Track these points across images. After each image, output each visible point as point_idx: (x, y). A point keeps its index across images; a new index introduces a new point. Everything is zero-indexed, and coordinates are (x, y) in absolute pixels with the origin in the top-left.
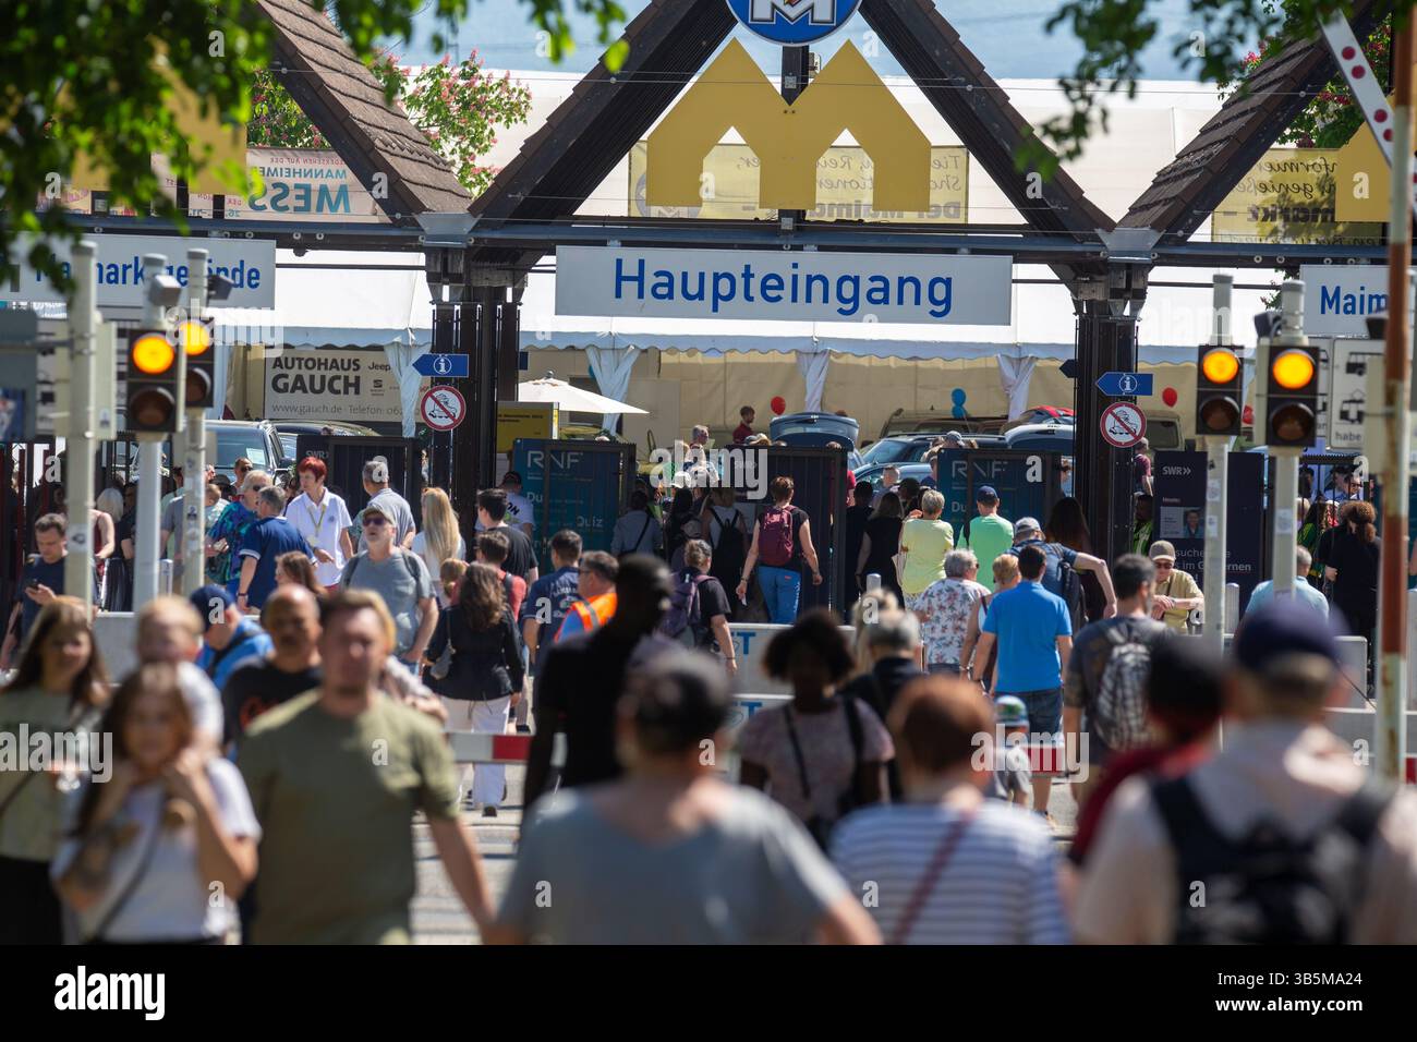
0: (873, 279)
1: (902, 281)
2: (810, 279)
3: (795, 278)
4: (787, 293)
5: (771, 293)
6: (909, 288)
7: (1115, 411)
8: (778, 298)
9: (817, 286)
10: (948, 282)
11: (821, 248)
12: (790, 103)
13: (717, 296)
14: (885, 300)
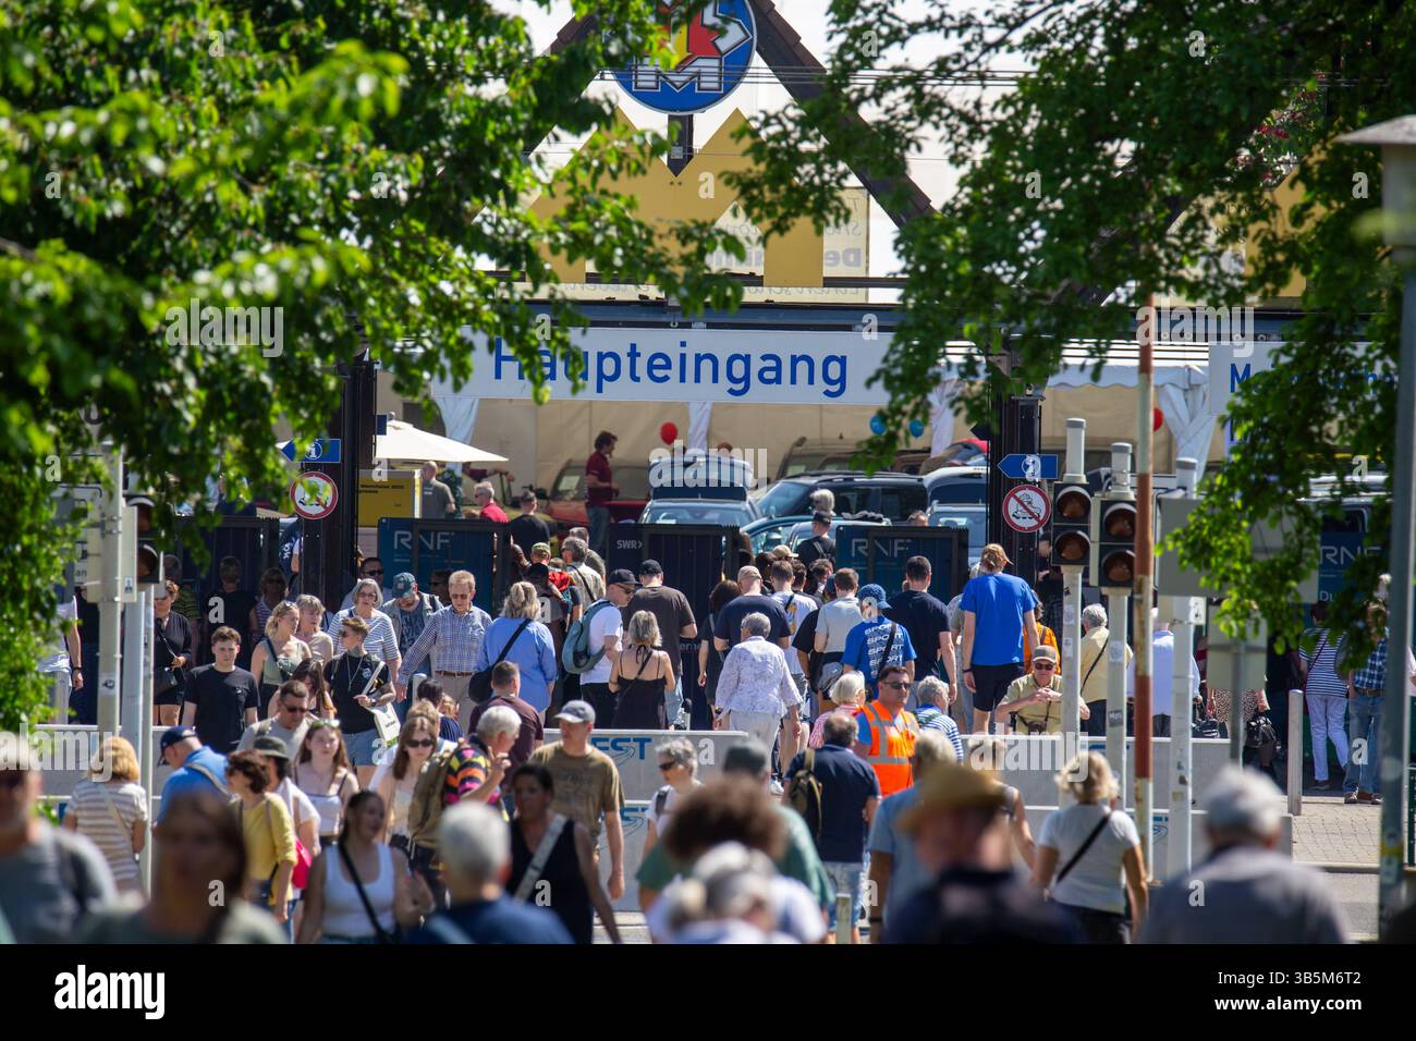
0: (764, 358)
1: (795, 360)
2: (699, 358)
3: (683, 357)
4: (674, 372)
5: (659, 373)
6: (802, 367)
7: (1018, 494)
8: (666, 378)
9: (706, 365)
10: (842, 361)
11: (710, 326)
12: (676, 174)
13: (601, 376)
14: (778, 380)
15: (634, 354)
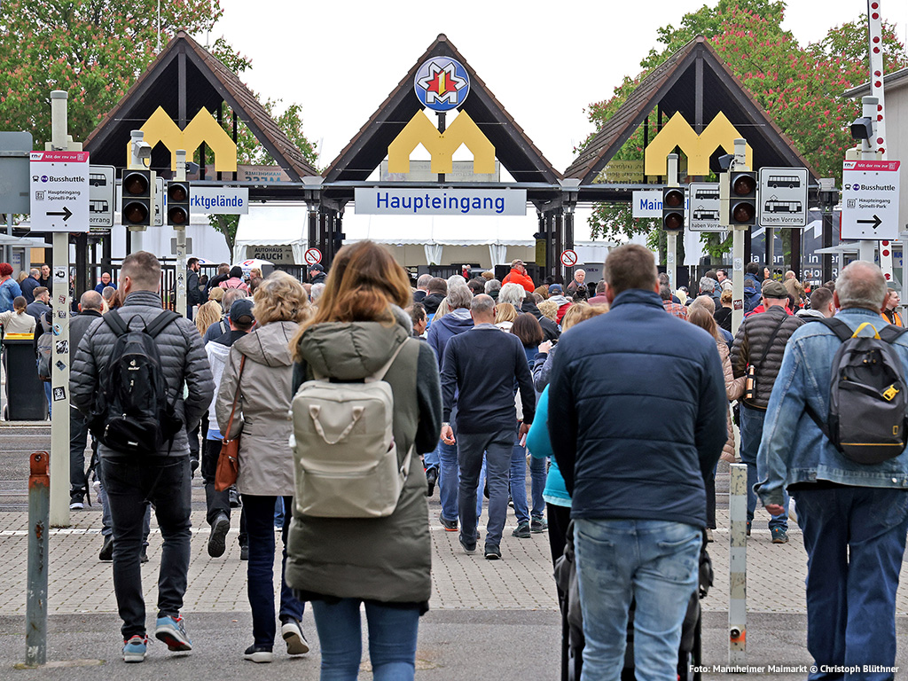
0: (474, 199)
1: (485, 200)
2: (451, 200)
3: (445, 199)
4: (442, 205)
5: (436, 205)
6: (488, 202)
7: (566, 253)
8: (439, 207)
10: (502, 200)
13: (416, 206)
14: (479, 207)
15: (427, 198)
